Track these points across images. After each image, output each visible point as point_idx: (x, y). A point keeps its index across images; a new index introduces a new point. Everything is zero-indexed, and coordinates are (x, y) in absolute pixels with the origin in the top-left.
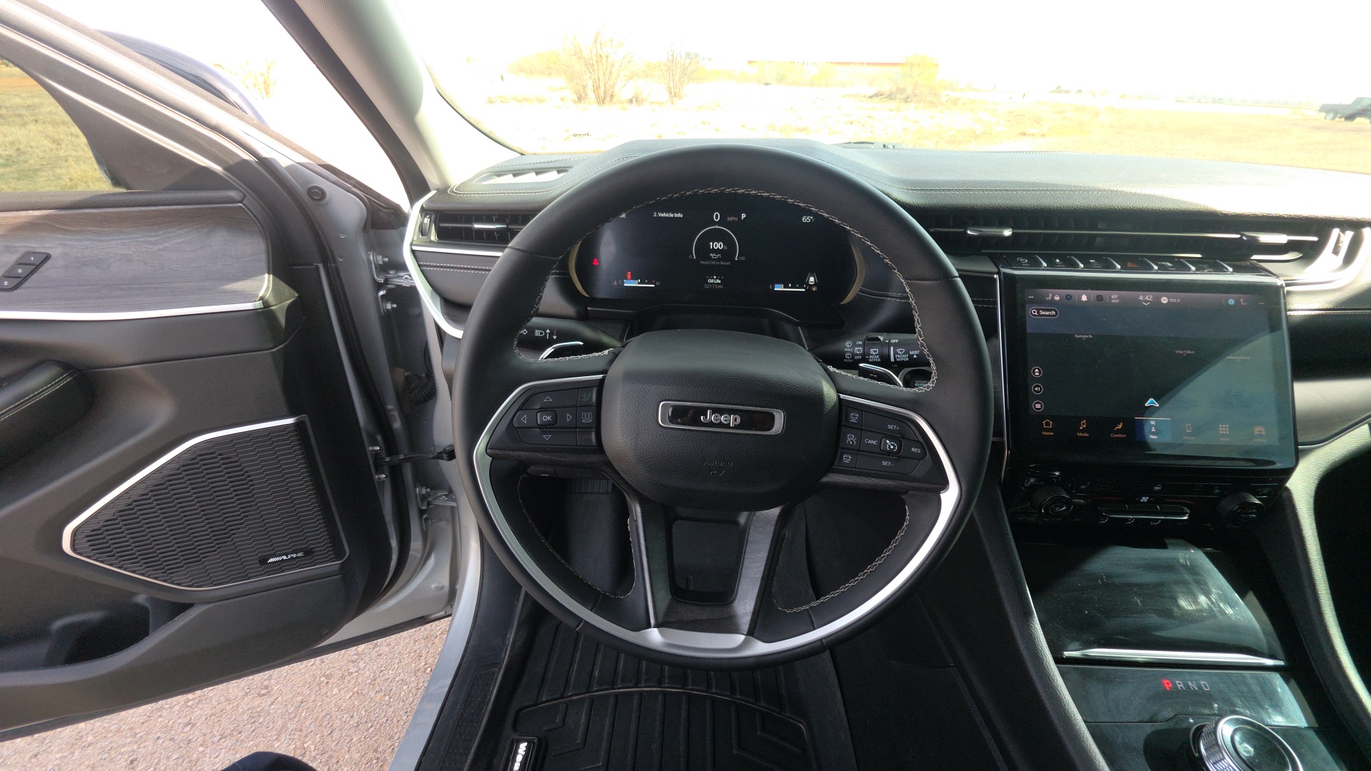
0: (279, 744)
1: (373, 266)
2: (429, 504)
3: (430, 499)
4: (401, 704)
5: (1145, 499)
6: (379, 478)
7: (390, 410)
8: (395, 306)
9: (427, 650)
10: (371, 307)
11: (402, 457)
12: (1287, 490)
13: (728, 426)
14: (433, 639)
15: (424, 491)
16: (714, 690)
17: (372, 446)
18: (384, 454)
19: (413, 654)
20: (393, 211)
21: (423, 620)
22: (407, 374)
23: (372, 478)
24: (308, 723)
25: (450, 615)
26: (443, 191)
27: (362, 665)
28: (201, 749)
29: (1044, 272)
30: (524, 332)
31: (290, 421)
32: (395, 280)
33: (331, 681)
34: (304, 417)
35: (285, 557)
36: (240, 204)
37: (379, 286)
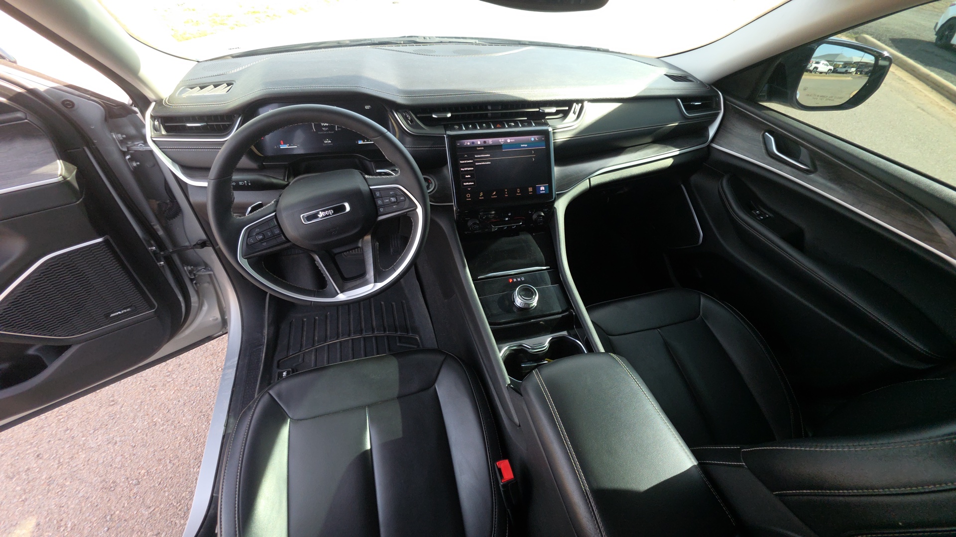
0: (136, 424)
1: (117, 142)
2: (195, 275)
3: (195, 272)
4: (208, 389)
5: (507, 219)
6: (160, 264)
7: (154, 225)
8: (138, 163)
9: (216, 360)
10: (124, 168)
11: (171, 251)
12: (555, 208)
13: (330, 215)
14: (217, 354)
15: (189, 268)
16: (376, 333)
17: (150, 247)
18: (158, 251)
19: (207, 364)
20: (121, 107)
21: (209, 338)
22: (158, 202)
23: (157, 265)
24: (151, 411)
25: (227, 333)
26: (159, 102)
27: (174, 376)
28: (84, 439)
29: (464, 132)
30: (234, 184)
31: (100, 240)
32: (133, 147)
33: (157, 388)
34: (107, 237)
35: (120, 313)
36: (26, 121)
37: (124, 154)
